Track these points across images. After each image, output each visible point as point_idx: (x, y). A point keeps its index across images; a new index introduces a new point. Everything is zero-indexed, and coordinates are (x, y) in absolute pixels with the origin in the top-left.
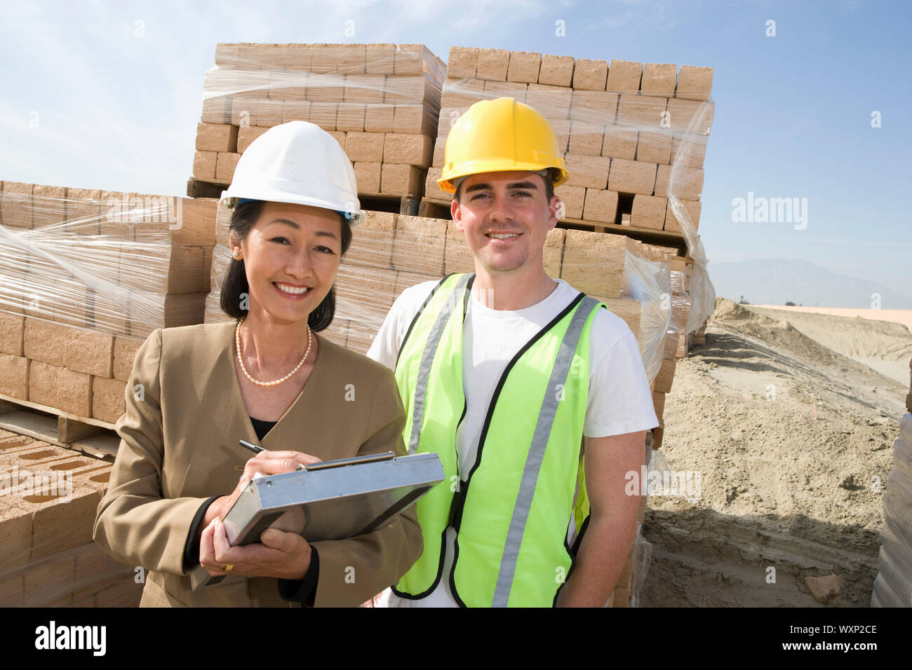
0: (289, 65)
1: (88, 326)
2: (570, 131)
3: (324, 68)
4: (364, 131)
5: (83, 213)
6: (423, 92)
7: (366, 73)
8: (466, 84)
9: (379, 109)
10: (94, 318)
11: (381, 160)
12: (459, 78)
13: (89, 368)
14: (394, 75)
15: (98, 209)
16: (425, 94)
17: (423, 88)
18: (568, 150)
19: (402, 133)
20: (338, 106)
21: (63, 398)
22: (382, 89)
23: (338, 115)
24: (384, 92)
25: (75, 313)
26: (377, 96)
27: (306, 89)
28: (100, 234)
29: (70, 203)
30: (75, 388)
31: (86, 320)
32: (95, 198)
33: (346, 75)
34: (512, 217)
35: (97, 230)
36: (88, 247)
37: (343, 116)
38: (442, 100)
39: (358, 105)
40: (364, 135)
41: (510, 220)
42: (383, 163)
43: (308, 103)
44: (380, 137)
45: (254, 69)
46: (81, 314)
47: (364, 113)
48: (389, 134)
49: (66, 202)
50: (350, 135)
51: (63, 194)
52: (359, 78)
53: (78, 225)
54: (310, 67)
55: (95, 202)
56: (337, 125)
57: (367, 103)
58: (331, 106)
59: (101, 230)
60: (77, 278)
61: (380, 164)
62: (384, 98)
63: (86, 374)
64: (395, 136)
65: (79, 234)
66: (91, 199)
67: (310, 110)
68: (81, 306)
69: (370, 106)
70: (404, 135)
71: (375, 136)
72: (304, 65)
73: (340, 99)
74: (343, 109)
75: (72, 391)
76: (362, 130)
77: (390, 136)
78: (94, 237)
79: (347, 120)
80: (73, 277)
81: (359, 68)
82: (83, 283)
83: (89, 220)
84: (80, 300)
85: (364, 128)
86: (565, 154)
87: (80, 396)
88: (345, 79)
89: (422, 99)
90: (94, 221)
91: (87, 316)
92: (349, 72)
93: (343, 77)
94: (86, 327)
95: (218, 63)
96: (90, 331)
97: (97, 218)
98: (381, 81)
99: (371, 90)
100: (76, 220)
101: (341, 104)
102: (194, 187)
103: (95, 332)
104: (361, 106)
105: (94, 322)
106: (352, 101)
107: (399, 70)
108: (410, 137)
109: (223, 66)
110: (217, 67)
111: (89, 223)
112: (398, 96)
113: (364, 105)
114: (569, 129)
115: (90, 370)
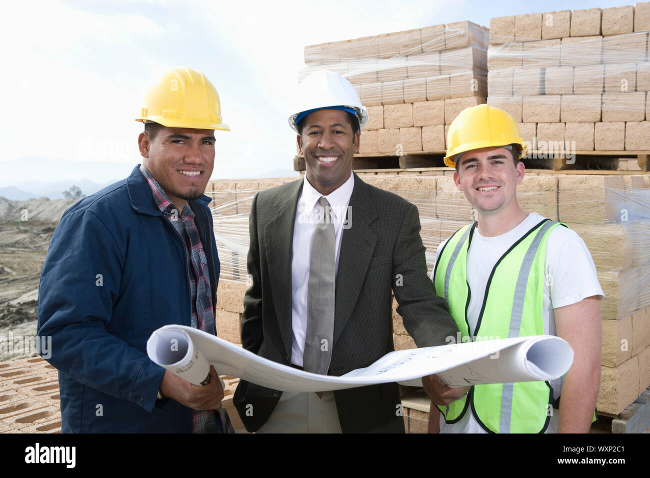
0: (362, 55)
1: (235, 279)
2: (604, 74)
3: (389, 54)
4: (427, 100)
5: (225, 200)
6: (472, 60)
7: (423, 52)
8: (507, 48)
9: (437, 80)
10: (238, 272)
11: (443, 123)
12: (501, 44)
13: (238, 308)
14: (446, 50)
15: (235, 196)
16: (474, 62)
17: (472, 57)
18: (604, 91)
19: (458, 97)
20: (404, 83)
21: (223, 331)
22: (437, 64)
23: (405, 90)
24: (440, 66)
25: (226, 270)
26: (434, 70)
27: (377, 73)
28: (238, 214)
29: (217, 194)
30: (230, 323)
31: (234, 274)
32: (232, 189)
33: (407, 56)
34: (492, 176)
35: (235, 211)
36: (231, 223)
37: (409, 90)
38: (489, 64)
39: (419, 79)
40: (428, 103)
41: (491, 178)
42: (445, 124)
43: (379, 84)
44: (440, 103)
45: (335, 62)
46: (230, 271)
47: (425, 86)
48: (448, 100)
49: (214, 194)
50: (416, 105)
51: (212, 188)
52: (419, 57)
53: (223, 208)
54: (378, 55)
55: (233, 191)
56: (405, 98)
57: (426, 77)
58: (398, 83)
59: (238, 211)
60: (226, 246)
61: (442, 126)
62: (440, 69)
63: (236, 312)
64: (453, 100)
65: (224, 215)
66: (230, 190)
67: (382, 89)
68: (230, 265)
69: (430, 79)
70: (460, 99)
71: (436, 103)
72: (373, 53)
73: (404, 77)
74: (409, 84)
75: (229, 325)
76: (425, 99)
77: (448, 101)
78: (234, 216)
79: (412, 94)
80: (223, 245)
81: (418, 48)
82: (229, 249)
83: (230, 204)
84: (229, 261)
85: (427, 98)
86: (602, 95)
87: (234, 329)
88: (407, 60)
89: (472, 66)
90: (233, 205)
91: (234, 271)
92: (410, 53)
93: (405, 59)
94: (234, 280)
95: (307, 62)
96: (237, 282)
97: (235, 203)
98: (436, 57)
99: (429, 66)
100: (221, 205)
101: (407, 81)
102: (299, 163)
103: (240, 282)
104: (422, 80)
105: (239, 275)
106: (414, 76)
107: (449, 46)
108: (466, 99)
109: (312, 64)
110: (306, 66)
111: (230, 206)
112: (451, 67)
113: (424, 79)
114: (603, 72)
115: (239, 310)
